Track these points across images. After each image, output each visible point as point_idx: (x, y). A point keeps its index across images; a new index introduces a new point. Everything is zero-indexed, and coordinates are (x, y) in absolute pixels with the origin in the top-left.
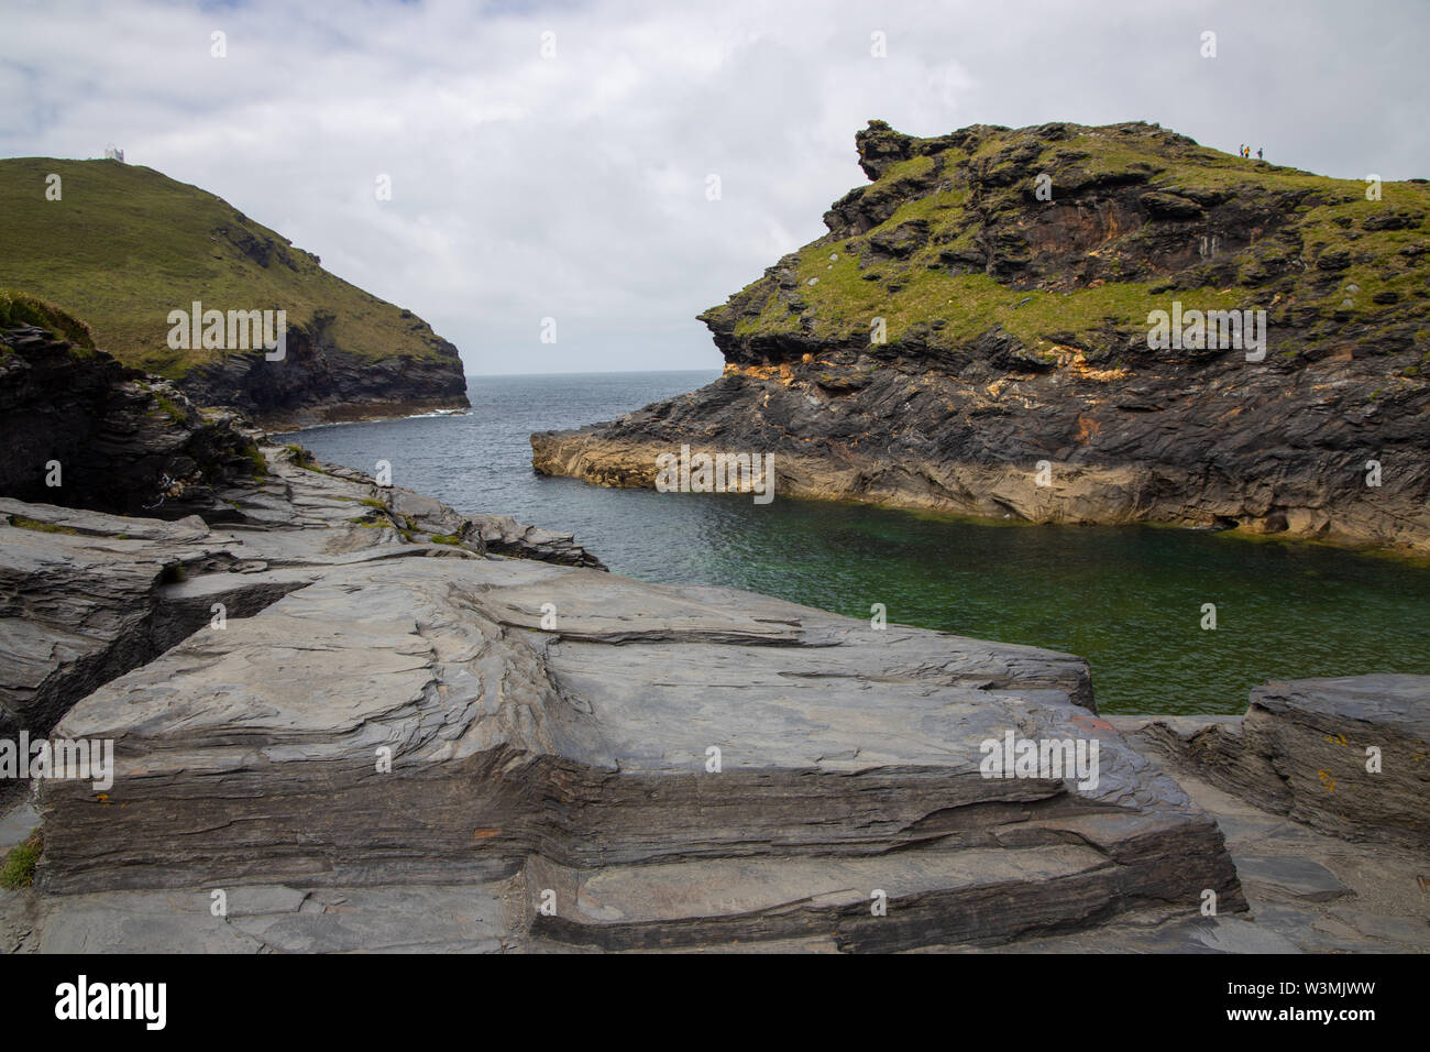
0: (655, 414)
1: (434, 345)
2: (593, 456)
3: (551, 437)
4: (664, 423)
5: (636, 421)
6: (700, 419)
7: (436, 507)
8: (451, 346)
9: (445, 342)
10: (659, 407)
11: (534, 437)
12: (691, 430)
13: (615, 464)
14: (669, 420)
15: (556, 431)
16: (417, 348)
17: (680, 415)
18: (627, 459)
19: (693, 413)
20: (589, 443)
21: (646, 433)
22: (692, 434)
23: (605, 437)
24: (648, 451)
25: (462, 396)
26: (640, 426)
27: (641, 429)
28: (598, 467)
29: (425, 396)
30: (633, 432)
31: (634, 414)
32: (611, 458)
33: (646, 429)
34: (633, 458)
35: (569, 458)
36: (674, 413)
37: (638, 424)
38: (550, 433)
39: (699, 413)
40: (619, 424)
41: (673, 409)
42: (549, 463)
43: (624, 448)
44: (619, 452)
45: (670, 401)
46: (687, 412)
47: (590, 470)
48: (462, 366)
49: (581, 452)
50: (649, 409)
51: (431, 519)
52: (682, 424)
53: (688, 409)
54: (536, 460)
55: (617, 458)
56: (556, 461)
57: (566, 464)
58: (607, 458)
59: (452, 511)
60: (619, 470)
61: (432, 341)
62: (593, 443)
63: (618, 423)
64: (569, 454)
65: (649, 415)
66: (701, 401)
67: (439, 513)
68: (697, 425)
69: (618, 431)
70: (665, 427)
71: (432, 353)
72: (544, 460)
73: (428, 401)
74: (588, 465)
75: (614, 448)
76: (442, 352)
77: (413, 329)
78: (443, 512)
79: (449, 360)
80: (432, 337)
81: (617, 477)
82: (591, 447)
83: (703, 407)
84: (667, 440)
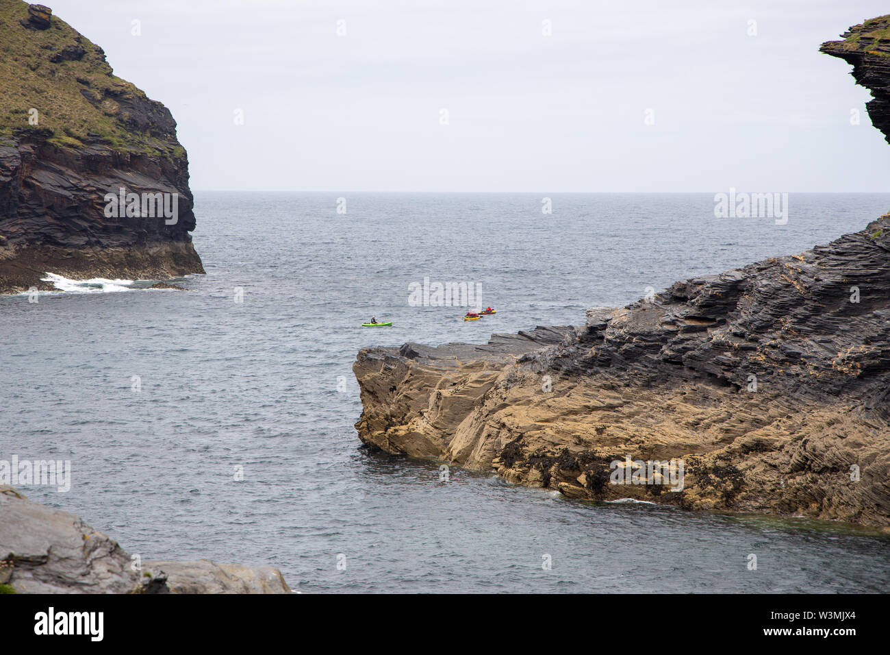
0: (692, 311)
1: (111, 106)
2: (522, 417)
3: (410, 362)
4: (718, 335)
5: (642, 327)
6: (818, 329)
7: (71, 535)
8: (158, 108)
9: (142, 98)
10: (706, 292)
11: (365, 360)
12: (793, 358)
13: (580, 441)
14: (733, 327)
15: (425, 347)
16: (66, 110)
17: (764, 314)
18: (613, 430)
19: (800, 310)
20: (512, 380)
21: (668, 361)
22: (795, 369)
23: (555, 368)
24: (670, 409)
25: (181, 245)
26: (651, 342)
27: (656, 349)
28: (532, 449)
29: (81, 240)
30: (630, 356)
31: (638, 308)
32: (568, 425)
33: (667, 351)
34: (630, 428)
35: (456, 418)
36: (747, 309)
37: (644, 336)
38: (409, 352)
39: (816, 311)
40: (593, 333)
41: (743, 300)
42: (402, 431)
43: (607, 398)
44: (590, 410)
45: (739, 276)
46: (783, 309)
47: (511, 455)
48: (185, 164)
49: (489, 404)
50: (678, 295)
51: (56, 567)
52: (767, 340)
53: (787, 298)
54: (365, 424)
55: (586, 427)
56: (421, 426)
57: (447, 436)
58: (560, 425)
59: (115, 549)
60: (590, 458)
61: (108, 93)
62: (523, 381)
63: (592, 330)
64: (456, 411)
65: (678, 311)
66: (827, 279)
67: (77, 553)
68: (810, 346)
69: (591, 352)
70: (720, 347)
71: (106, 127)
72: (389, 421)
73: (89, 253)
74: (504, 439)
75: (577, 400)
76: (133, 125)
77: (57, 60)
78: (88, 549)
79: (151, 146)
80: (107, 83)
81: (582, 479)
82: (515, 392)
83: (833, 294)
84: (724, 383)
